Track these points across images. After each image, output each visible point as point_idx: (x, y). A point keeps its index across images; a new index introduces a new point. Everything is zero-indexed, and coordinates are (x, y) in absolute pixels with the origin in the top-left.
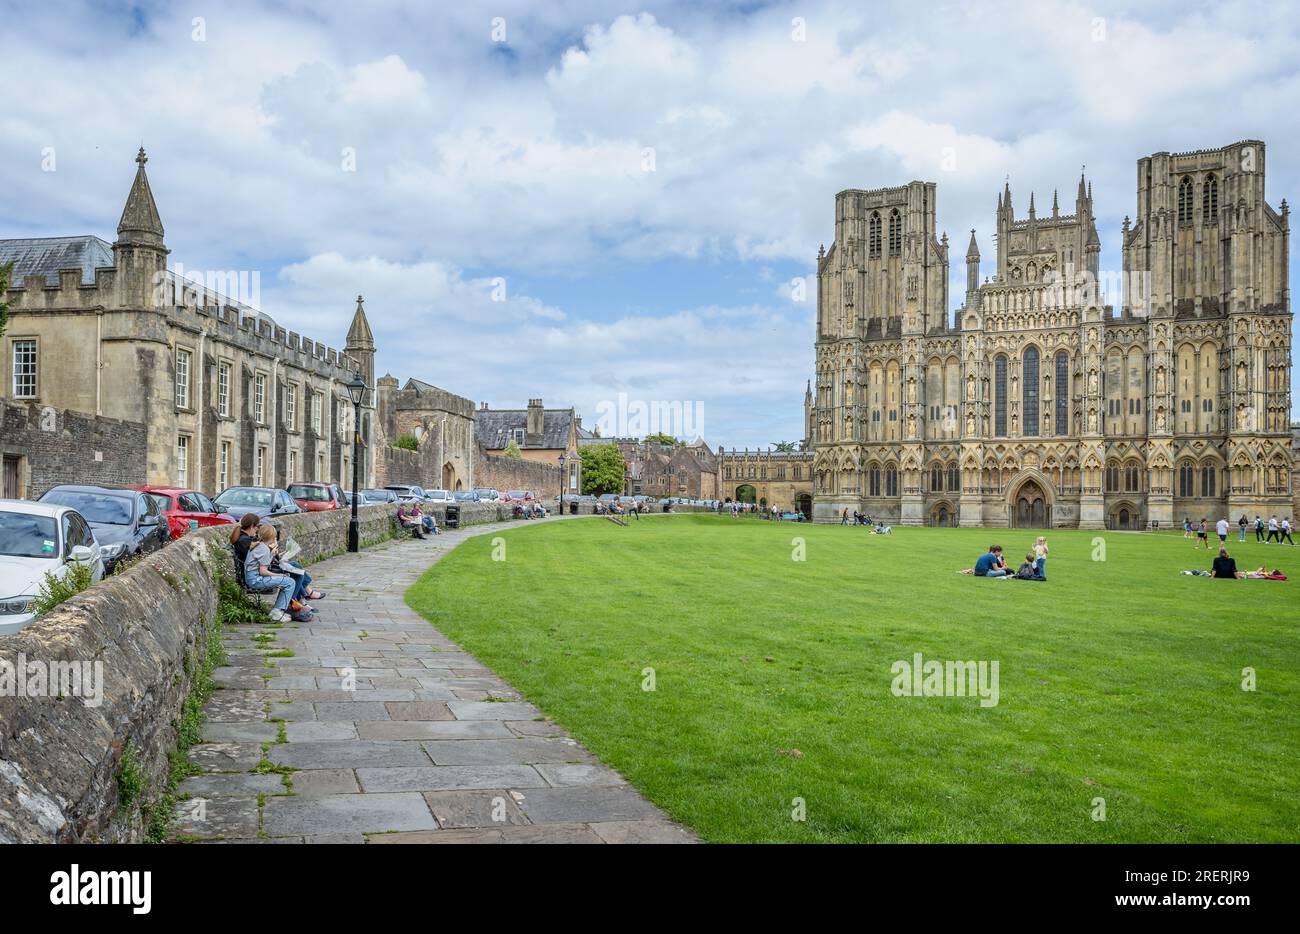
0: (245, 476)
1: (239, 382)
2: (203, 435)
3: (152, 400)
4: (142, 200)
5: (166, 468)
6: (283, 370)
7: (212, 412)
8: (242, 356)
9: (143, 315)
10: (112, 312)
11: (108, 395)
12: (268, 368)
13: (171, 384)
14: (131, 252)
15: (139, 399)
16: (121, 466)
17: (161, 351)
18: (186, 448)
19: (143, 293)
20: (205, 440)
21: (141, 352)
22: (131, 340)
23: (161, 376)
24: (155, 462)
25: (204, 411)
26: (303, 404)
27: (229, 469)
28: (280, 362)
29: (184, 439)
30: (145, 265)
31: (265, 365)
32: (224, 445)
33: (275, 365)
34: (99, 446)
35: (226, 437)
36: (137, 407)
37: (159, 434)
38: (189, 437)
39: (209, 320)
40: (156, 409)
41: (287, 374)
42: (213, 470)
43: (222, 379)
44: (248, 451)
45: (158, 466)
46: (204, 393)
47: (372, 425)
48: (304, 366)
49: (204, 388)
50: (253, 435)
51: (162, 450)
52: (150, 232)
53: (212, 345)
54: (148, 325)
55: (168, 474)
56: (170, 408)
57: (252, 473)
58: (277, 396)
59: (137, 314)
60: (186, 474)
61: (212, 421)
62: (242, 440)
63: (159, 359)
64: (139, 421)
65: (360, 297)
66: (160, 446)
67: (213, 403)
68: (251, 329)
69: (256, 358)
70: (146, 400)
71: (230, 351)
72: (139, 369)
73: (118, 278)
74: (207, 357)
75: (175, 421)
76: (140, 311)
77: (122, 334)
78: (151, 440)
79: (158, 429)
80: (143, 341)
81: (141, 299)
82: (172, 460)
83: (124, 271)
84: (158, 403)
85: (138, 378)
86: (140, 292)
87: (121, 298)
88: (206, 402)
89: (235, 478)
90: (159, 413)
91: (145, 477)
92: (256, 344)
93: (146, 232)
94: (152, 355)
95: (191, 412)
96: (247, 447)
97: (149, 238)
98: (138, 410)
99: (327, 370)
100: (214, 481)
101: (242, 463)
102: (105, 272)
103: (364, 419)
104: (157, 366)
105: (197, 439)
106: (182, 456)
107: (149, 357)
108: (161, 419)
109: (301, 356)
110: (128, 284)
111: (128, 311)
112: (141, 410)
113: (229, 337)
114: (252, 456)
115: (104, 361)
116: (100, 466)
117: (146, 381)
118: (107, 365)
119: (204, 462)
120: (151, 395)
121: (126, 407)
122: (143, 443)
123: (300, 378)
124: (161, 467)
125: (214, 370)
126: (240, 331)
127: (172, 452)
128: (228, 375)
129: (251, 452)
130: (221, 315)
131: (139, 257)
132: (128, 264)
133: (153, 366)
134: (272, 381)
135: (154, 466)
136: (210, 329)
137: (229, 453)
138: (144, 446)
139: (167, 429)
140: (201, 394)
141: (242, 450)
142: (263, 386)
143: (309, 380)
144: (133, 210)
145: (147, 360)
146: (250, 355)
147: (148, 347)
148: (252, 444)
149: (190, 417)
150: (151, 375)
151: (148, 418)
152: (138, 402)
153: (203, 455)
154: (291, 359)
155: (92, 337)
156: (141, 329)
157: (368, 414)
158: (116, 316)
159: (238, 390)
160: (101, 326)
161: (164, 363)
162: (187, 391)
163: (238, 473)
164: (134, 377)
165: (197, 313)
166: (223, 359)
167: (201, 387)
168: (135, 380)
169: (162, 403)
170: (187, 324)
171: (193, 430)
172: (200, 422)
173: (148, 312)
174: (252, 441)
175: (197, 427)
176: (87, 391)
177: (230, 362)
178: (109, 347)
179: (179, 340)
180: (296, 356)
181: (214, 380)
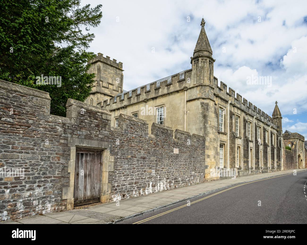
0: (245, 160)
1: (242, 124)
2: (230, 143)
3: (208, 126)
4: (203, 39)
5: (215, 157)
6: (256, 121)
7: (233, 134)
8: (243, 114)
9: (203, 87)
10: (190, 88)
11: (189, 125)
12: (252, 120)
13: (216, 119)
14: (198, 60)
15: (202, 125)
16: (190, 156)
17: (211, 104)
18: (223, 149)
19: (203, 77)
20: (231, 145)
21: (202, 104)
22: (198, 99)
23: (211, 115)
24: (209, 154)
25: (230, 134)
26: (263, 134)
27: (240, 157)
28: (256, 118)
29: (222, 145)
30: (204, 65)
31: (250, 119)
32: (238, 148)
33: (254, 119)
34: (176, 145)
35: (238, 145)
36: (201, 128)
37: (211, 141)
38: (224, 144)
39: (231, 98)
40: (209, 129)
41: (258, 123)
42: (234, 158)
43: (236, 122)
44: (246, 150)
45: (211, 156)
46: (230, 126)
47: (282, 142)
48: (263, 121)
49: (230, 124)
50: (248, 144)
51: (212, 149)
52: (206, 51)
53: (233, 108)
54: (205, 92)
55: (215, 160)
56: (216, 130)
57: (248, 159)
58: (255, 130)
59: (200, 87)
60: (223, 159)
61: (233, 137)
62: (244, 146)
63: (210, 107)
64: (202, 135)
65: (276, 102)
66: (211, 147)
67: (234, 130)
68: (246, 104)
69: (248, 116)
70: (204, 125)
71: (239, 112)
72: (201, 112)
73: (193, 73)
74: (231, 112)
75: (218, 136)
76: (202, 86)
77: (194, 97)
78: (207, 144)
79: (210, 139)
80: (203, 99)
81: (202, 81)
82: (217, 153)
83: (195, 70)
84: (210, 127)
85: (201, 116)
86: (202, 77)
87: (194, 82)
88: (231, 130)
89: (242, 161)
90: (211, 132)
91: (204, 162)
92: (248, 110)
93: (204, 51)
94: (207, 105)
95: (225, 134)
96: (246, 149)
97: (206, 53)
98: (201, 130)
99: (269, 123)
100: (234, 162)
101: (244, 155)
102: (188, 72)
103: (280, 140)
104: (210, 110)
105: (227, 145)
106: (221, 152)
107: (206, 105)
108: (212, 135)
109: (262, 117)
110: (197, 74)
111: (197, 86)
112: (203, 130)
113: (239, 106)
114: (248, 152)
115: (188, 111)
116: (177, 156)
117: (205, 117)
118: (188, 112)
119: (230, 155)
120: (207, 123)
121: (196, 130)
122: (203, 145)
123: (261, 124)
124: (212, 157)
125: (233, 117)
126: (242, 104)
127: (217, 150)
128: (238, 121)
129: (248, 150)
130: (236, 97)
131: (201, 62)
132: (197, 66)
133: (208, 110)
134: (253, 125)
135: (208, 156)
136: (232, 101)
137: (240, 151)
138: (204, 147)
139: (214, 139)
140: (229, 127)
141: (244, 150)
142: (250, 126)
143: (264, 126)
144: (199, 43)
145: (205, 107)
146: (246, 114)
147: (205, 101)
148: (248, 148)
149: (224, 136)
150: (207, 114)
151: (206, 134)
152: (201, 127)
153: (230, 152)
154: (259, 118)
155: (183, 101)
156: (202, 93)
157: (281, 138)
158: (192, 90)
159: (242, 127)
160: (186, 95)
161: (213, 109)
162: (223, 125)
163: (243, 159)
164: (199, 115)
165: (227, 93)
166: (237, 114)
167: (229, 123)
168: (200, 116)
169: (212, 127)
170: (223, 97)
171: (226, 141)
172: (229, 138)
173: (205, 86)
174: (248, 146)
175: (227, 140)
176: (181, 124)
177: (239, 115)
178: (189, 104)
179: (220, 103)
180: (260, 117)
181: (234, 121)
